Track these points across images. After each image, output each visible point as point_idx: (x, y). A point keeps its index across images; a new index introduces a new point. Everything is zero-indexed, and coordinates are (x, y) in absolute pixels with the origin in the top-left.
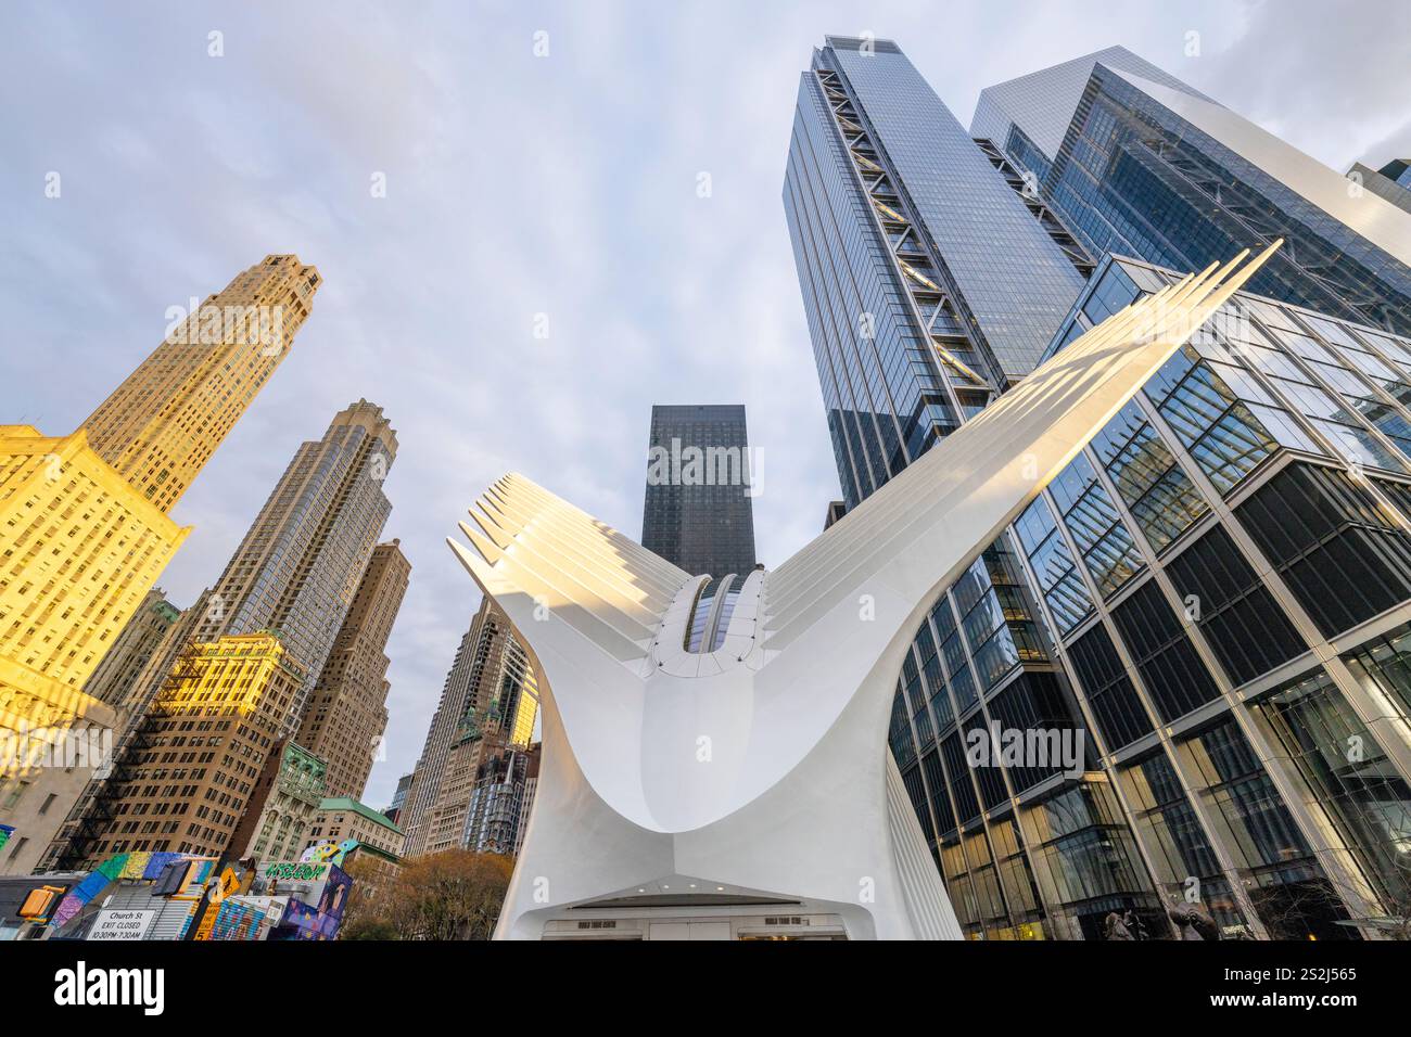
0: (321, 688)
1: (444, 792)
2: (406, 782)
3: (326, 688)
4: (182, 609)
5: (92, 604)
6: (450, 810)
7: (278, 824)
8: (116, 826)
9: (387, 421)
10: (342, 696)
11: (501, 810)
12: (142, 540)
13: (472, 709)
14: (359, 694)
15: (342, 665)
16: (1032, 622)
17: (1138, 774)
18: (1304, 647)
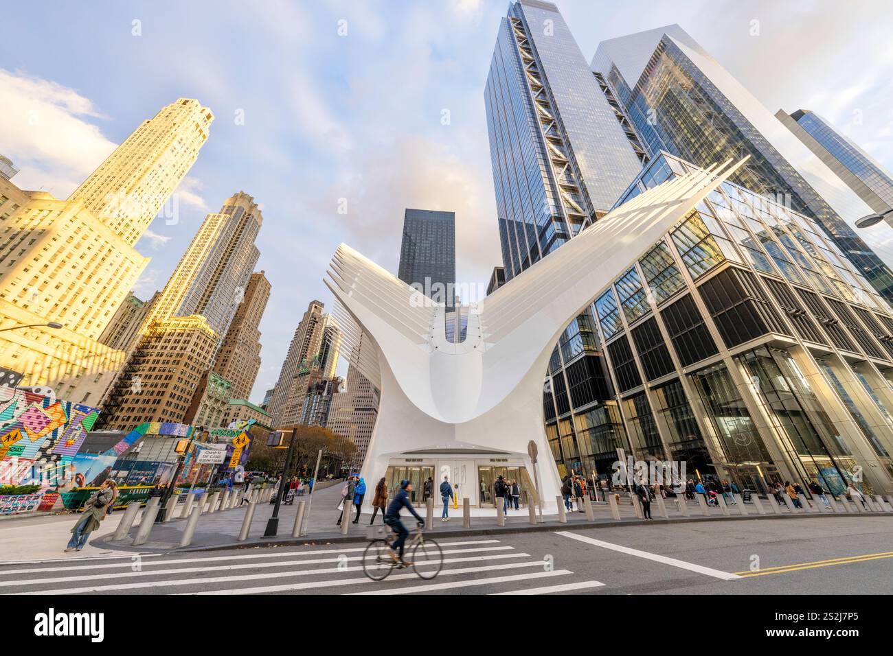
0: (225, 346)
1: (291, 398)
2: (270, 393)
3: (227, 346)
4: (144, 301)
5: (98, 297)
6: (294, 406)
7: (208, 411)
8: (122, 409)
9: (256, 205)
10: (236, 350)
11: (322, 407)
12: (123, 263)
13: (304, 359)
14: (245, 349)
15: (236, 335)
16: (592, 333)
17: (631, 402)
18: (717, 352)
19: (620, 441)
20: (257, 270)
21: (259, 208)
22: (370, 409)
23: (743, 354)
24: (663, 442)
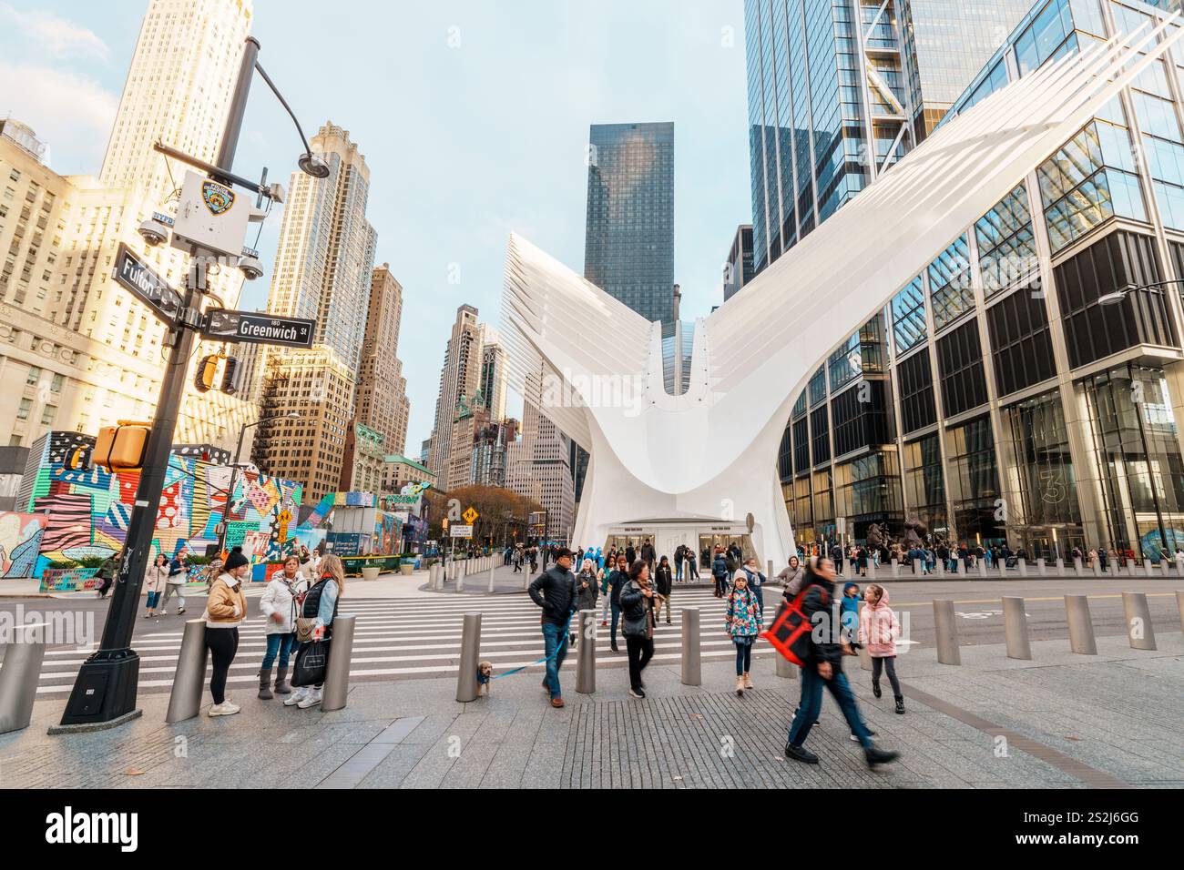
0: (361, 384)
1: (454, 450)
2: (427, 444)
3: (364, 384)
6: (460, 461)
7: (364, 471)
9: (355, 145)
10: (377, 389)
11: (496, 461)
13: (463, 396)
14: (387, 387)
15: (371, 367)
16: (879, 343)
17: (917, 447)
18: (1055, 373)
19: (892, 497)
20: (378, 264)
21: (360, 150)
22: (557, 462)
23: (1092, 376)
24: (948, 498)
